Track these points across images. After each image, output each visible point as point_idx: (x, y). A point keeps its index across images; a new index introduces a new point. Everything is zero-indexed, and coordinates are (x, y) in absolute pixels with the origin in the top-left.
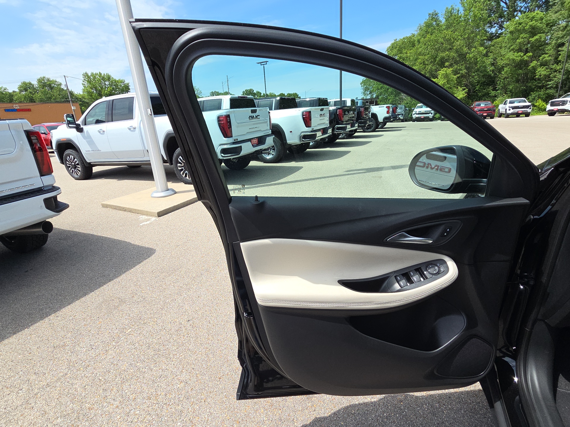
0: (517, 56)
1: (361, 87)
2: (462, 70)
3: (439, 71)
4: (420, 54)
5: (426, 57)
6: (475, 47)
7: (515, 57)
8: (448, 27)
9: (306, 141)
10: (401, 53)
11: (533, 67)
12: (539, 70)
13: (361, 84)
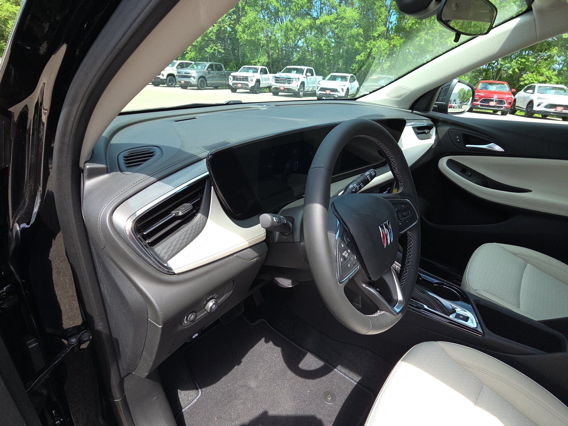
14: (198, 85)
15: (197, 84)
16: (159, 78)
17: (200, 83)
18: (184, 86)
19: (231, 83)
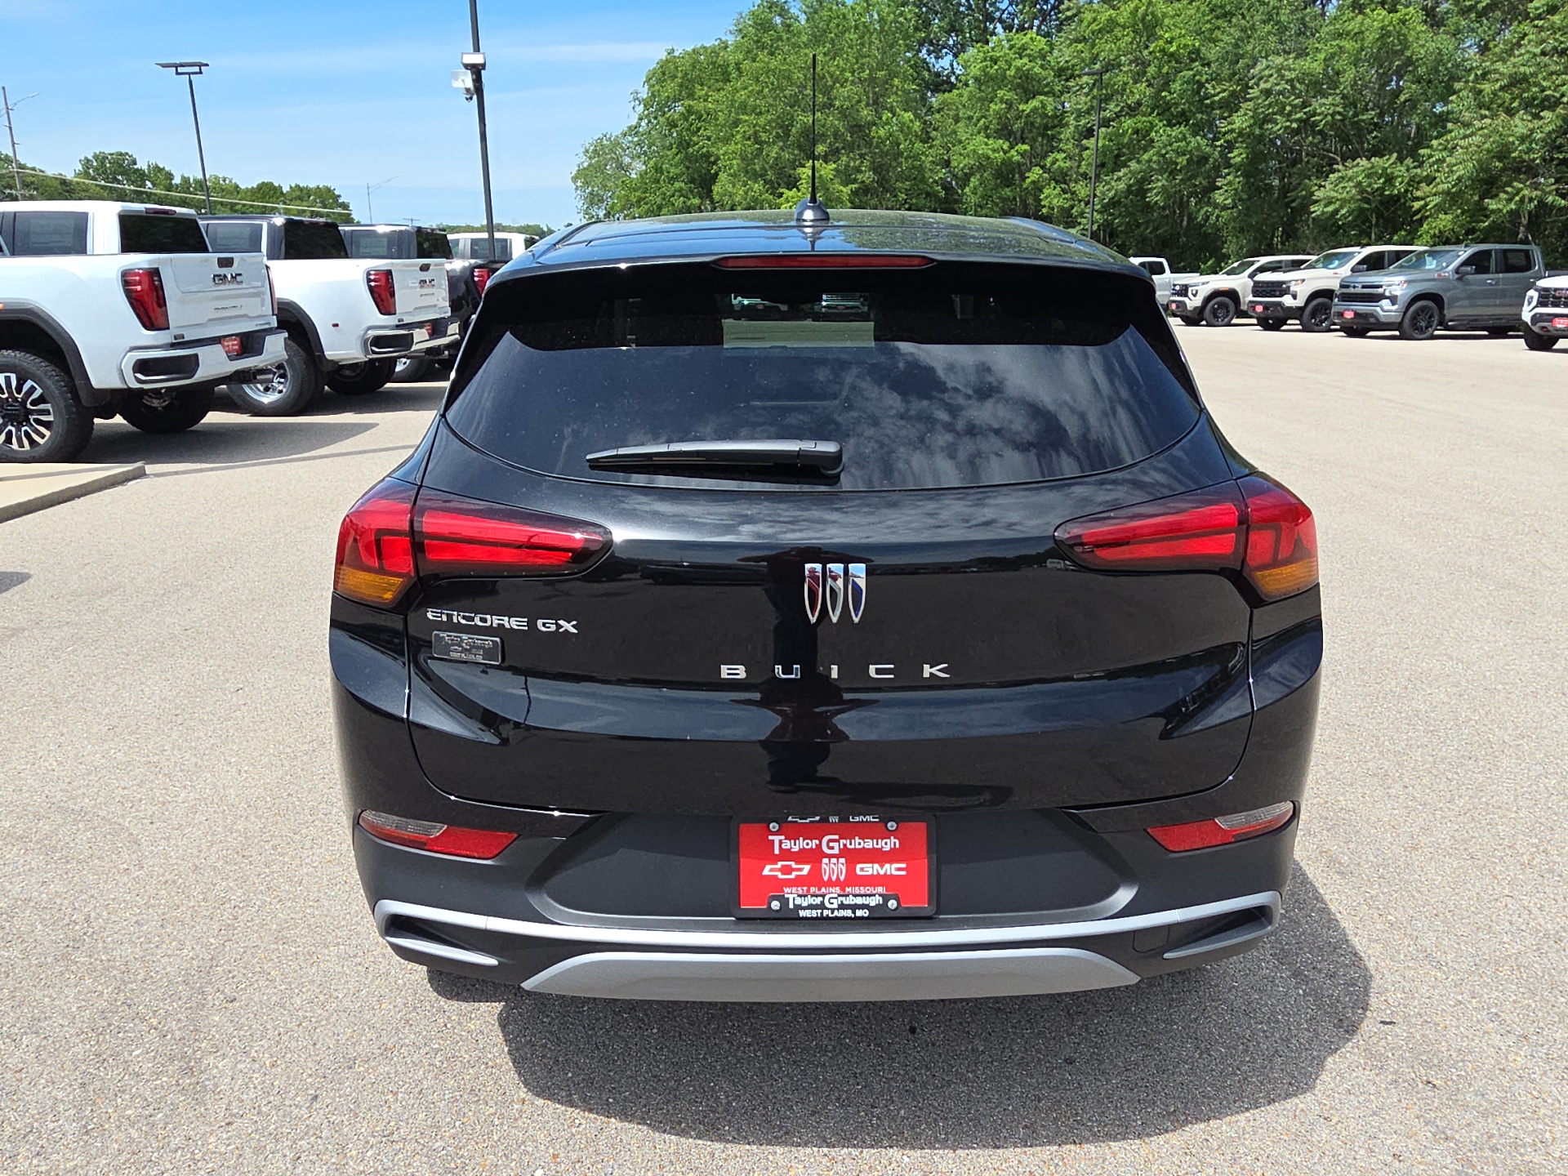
0: (994, 149)
1: (577, 189)
2: (861, 172)
3: (801, 169)
4: (743, 107)
5: (762, 120)
6: (892, 111)
7: (990, 152)
8: (816, 40)
9: (386, 352)
10: (691, 96)
11: (1033, 182)
12: (1046, 191)
13: (575, 179)
14: (1401, 323)
15: (1399, 320)
16: (1280, 304)
17: (1415, 317)
18: (1358, 329)
19: (1527, 316)
